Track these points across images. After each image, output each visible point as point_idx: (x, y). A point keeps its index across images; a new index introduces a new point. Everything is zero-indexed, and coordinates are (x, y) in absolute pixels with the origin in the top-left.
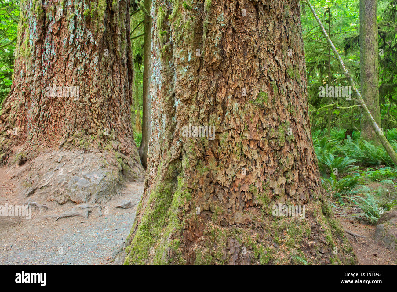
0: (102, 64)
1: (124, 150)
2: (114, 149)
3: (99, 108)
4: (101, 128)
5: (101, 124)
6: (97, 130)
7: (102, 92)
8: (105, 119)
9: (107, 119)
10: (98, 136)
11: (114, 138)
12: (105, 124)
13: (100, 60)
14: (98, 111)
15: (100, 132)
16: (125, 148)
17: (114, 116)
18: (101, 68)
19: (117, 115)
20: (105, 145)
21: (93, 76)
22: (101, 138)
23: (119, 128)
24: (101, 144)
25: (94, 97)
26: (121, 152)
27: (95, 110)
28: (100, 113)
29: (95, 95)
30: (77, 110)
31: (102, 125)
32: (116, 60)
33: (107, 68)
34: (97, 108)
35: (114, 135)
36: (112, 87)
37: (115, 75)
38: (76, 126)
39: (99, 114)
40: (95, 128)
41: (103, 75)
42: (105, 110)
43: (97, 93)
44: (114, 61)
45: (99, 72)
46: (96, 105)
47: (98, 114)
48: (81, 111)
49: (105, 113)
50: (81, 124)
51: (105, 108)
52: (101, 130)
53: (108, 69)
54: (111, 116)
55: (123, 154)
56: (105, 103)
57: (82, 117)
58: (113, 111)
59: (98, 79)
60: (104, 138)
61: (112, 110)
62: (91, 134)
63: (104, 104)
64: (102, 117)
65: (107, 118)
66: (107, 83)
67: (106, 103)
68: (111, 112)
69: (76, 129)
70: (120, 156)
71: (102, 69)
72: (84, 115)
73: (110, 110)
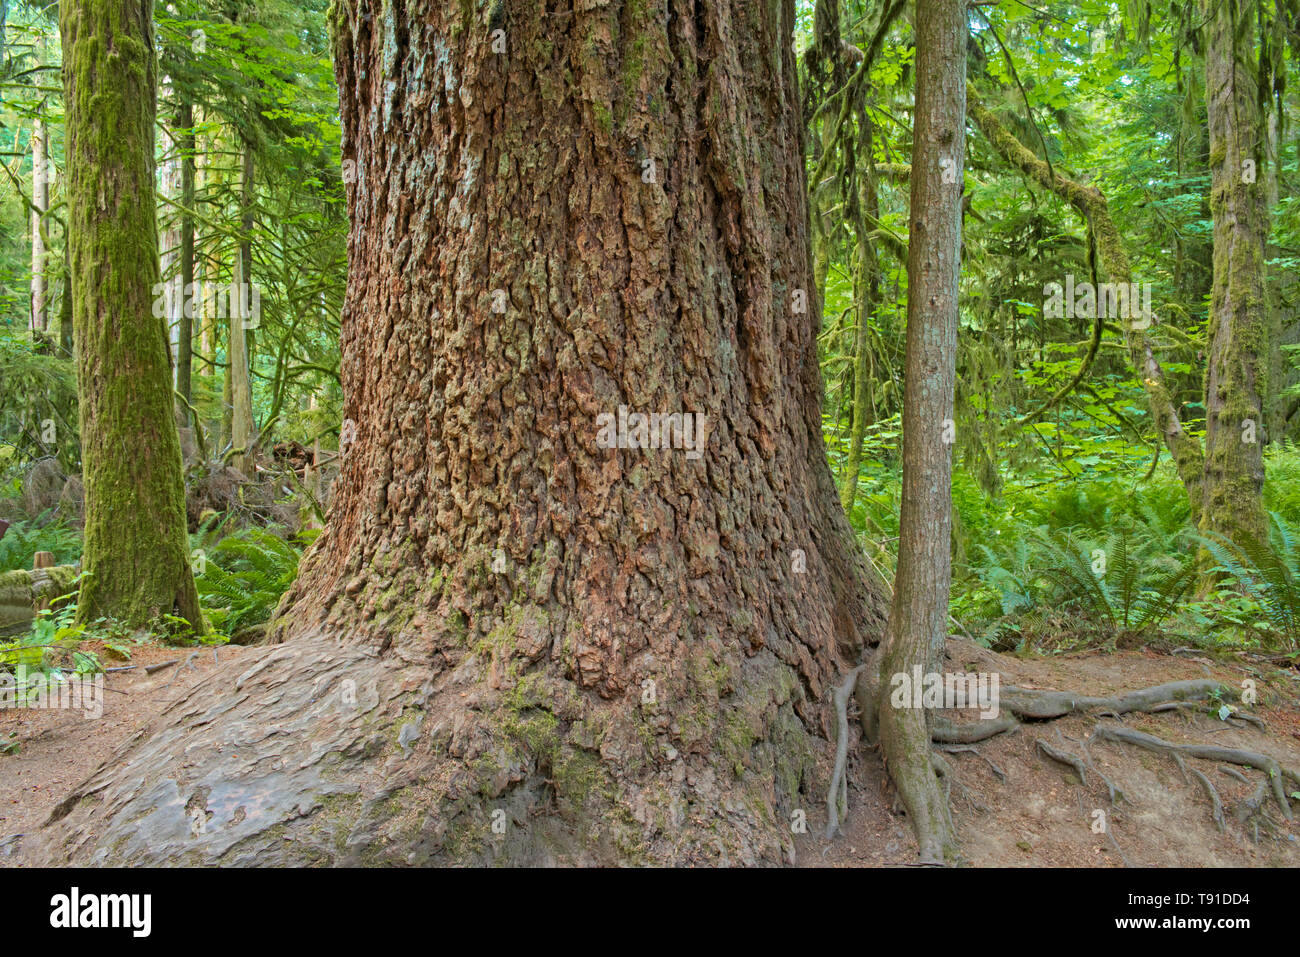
0: (496, 191)
1: (587, 665)
2: (517, 655)
3: (474, 427)
4: (480, 530)
5: (482, 509)
6: (459, 543)
7: (492, 339)
8: (505, 486)
9: (516, 486)
10: (459, 572)
11: (541, 589)
12: (507, 508)
13: (484, 176)
14: (469, 444)
15: (473, 554)
16: (600, 655)
17: (564, 464)
18: (492, 216)
19: (585, 463)
20: (485, 627)
21: (456, 262)
22: (476, 589)
23: (593, 537)
24: (465, 618)
25: (455, 368)
26: (568, 677)
27: (456, 439)
28: (478, 451)
29: (461, 360)
30: (392, 439)
31: (489, 518)
32: (585, 155)
33: (527, 210)
34: (465, 427)
35: (546, 576)
36: (558, 310)
37: (582, 240)
38: (385, 516)
39: (474, 457)
40: (452, 532)
41: (504, 249)
42: (509, 435)
43: (470, 346)
44: (576, 160)
45: (482, 237)
46: (460, 411)
47: (466, 459)
48: (406, 444)
49: (506, 453)
50: (402, 509)
51: (509, 424)
52: (479, 541)
53: (534, 212)
54: (547, 467)
55: (583, 688)
56: (512, 396)
57: (411, 473)
58: (563, 437)
59: (474, 276)
60: (490, 587)
61: (555, 431)
62: (437, 559)
63: (508, 403)
64: (488, 474)
65: (517, 476)
66: (528, 287)
67: (522, 397)
68: (546, 444)
69: (386, 532)
70: (547, 703)
71: (499, 221)
72: (417, 466)
73: (540, 434)
